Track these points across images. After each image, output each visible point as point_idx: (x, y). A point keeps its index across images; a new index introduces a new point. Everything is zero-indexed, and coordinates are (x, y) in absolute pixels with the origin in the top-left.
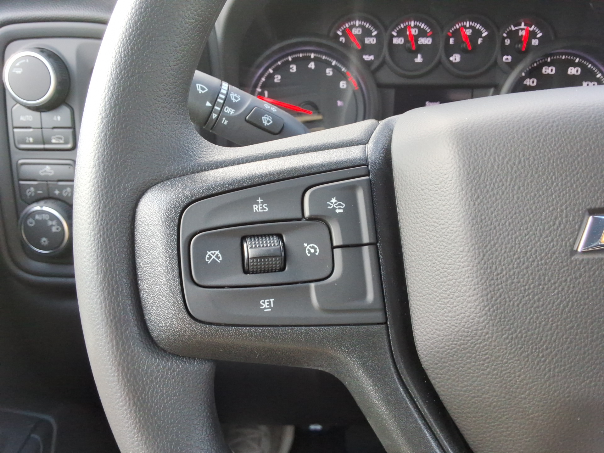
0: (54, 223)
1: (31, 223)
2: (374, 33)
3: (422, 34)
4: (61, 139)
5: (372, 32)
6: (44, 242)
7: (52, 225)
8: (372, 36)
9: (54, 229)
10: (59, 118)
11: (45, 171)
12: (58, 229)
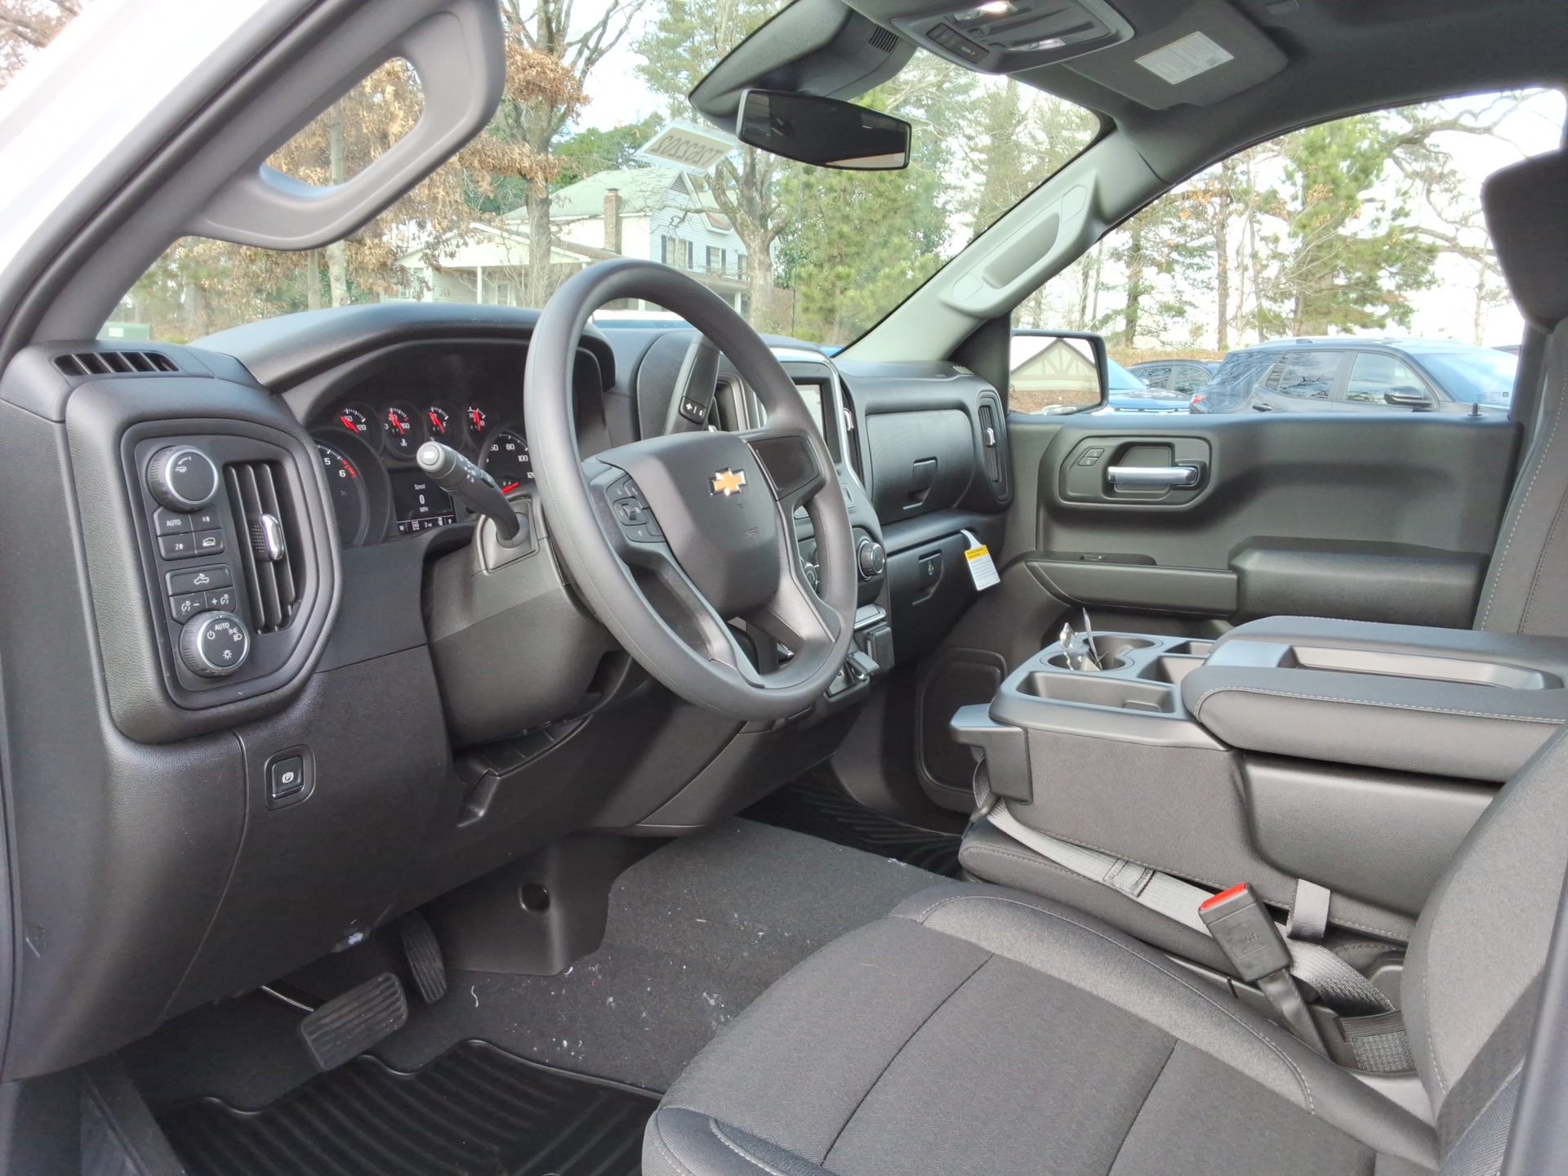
0: (235, 630)
1: (212, 636)
2: (363, 420)
3: (401, 419)
4: (212, 541)
5: (361, 419)
6: (227, 654)
7: (234, 634)
8: (361, 423)
9: (236, 638)
10: (208, 519)
11: (200, 580)
12: (239, 637)
